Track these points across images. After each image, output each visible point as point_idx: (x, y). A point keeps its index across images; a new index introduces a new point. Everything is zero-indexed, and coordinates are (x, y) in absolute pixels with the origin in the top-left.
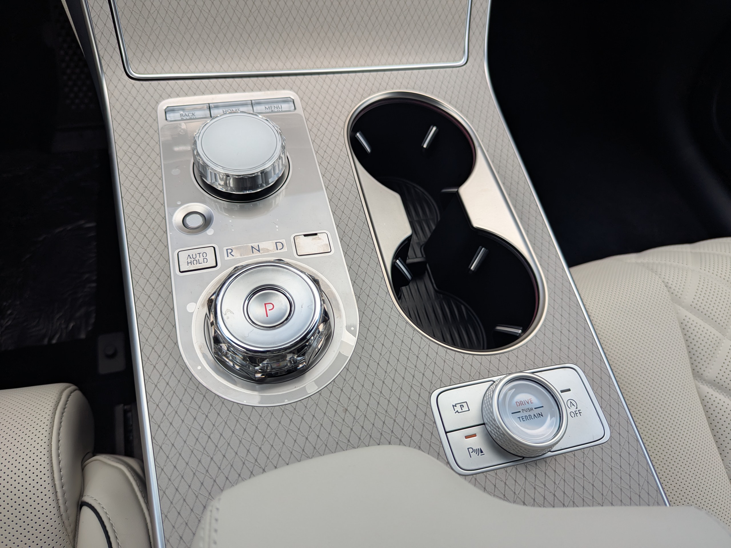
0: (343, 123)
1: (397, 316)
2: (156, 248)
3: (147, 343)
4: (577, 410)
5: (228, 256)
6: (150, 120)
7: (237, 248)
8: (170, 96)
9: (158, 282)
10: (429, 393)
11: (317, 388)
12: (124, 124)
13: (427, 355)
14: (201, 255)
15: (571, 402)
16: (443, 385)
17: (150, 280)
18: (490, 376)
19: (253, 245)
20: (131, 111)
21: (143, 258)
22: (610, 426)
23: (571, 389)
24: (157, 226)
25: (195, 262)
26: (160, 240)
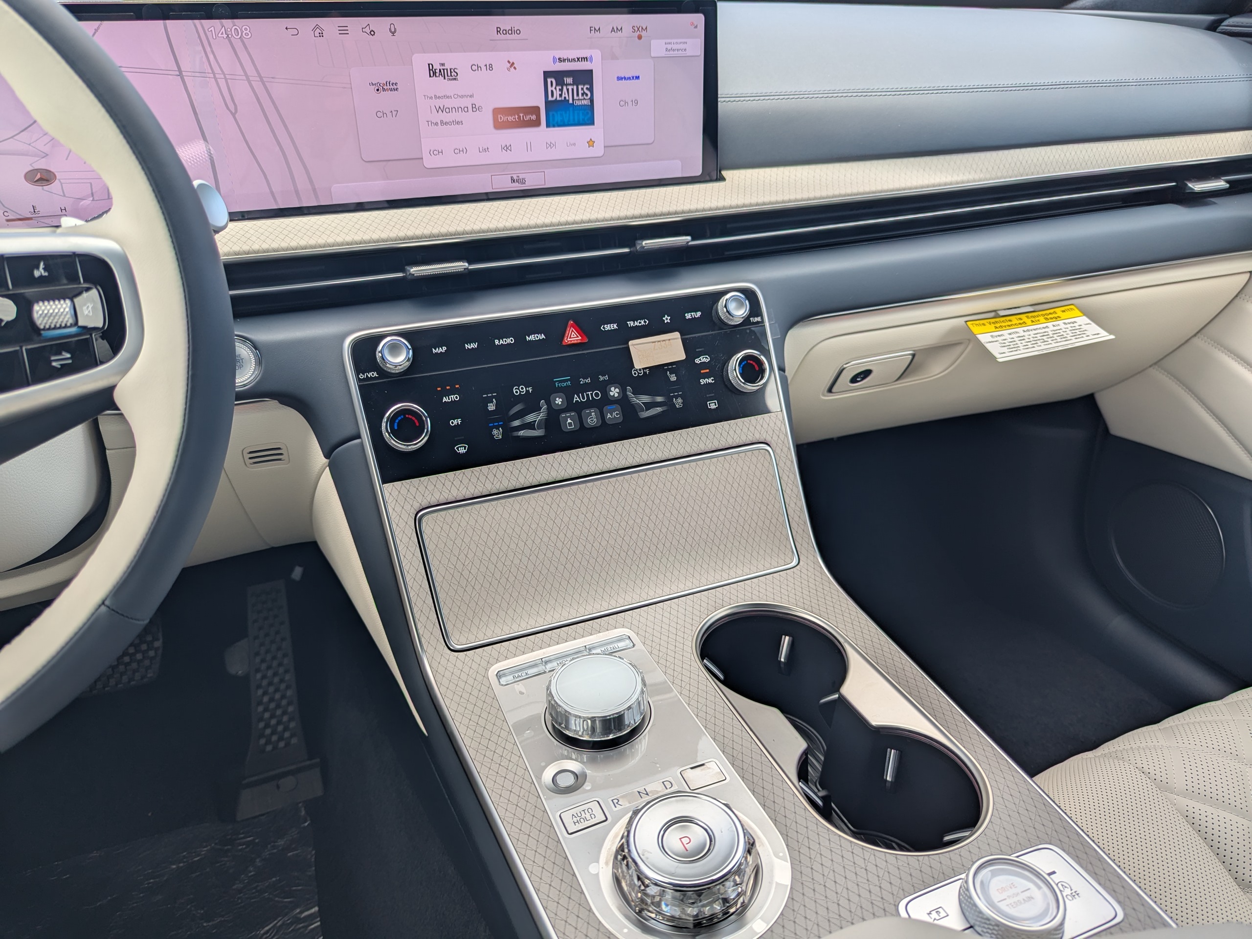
0: (690, 649)
1: (826, 831)
2: (533, 816)
3: (557, 917)
4: (1073, 891)
5: (616, 807)
6: (484, 689)
7: (623, 797)
8: (498, 661)
9: (548, 850)
10: (895, 905)
11: (766, 925)
12: (456, 698)
13: (876, 866)
14: (586, 811)
15: (1062, 885)
16: (907, 894)
17: (538, 851)
18: (957, 874)
19: (638, 790)
20: (461, 684)
21: (522, 829)
22: (1119, 902)
23: (1056, 871)
24: (527, 793)
25: (582, 820)
26: (536, 807)
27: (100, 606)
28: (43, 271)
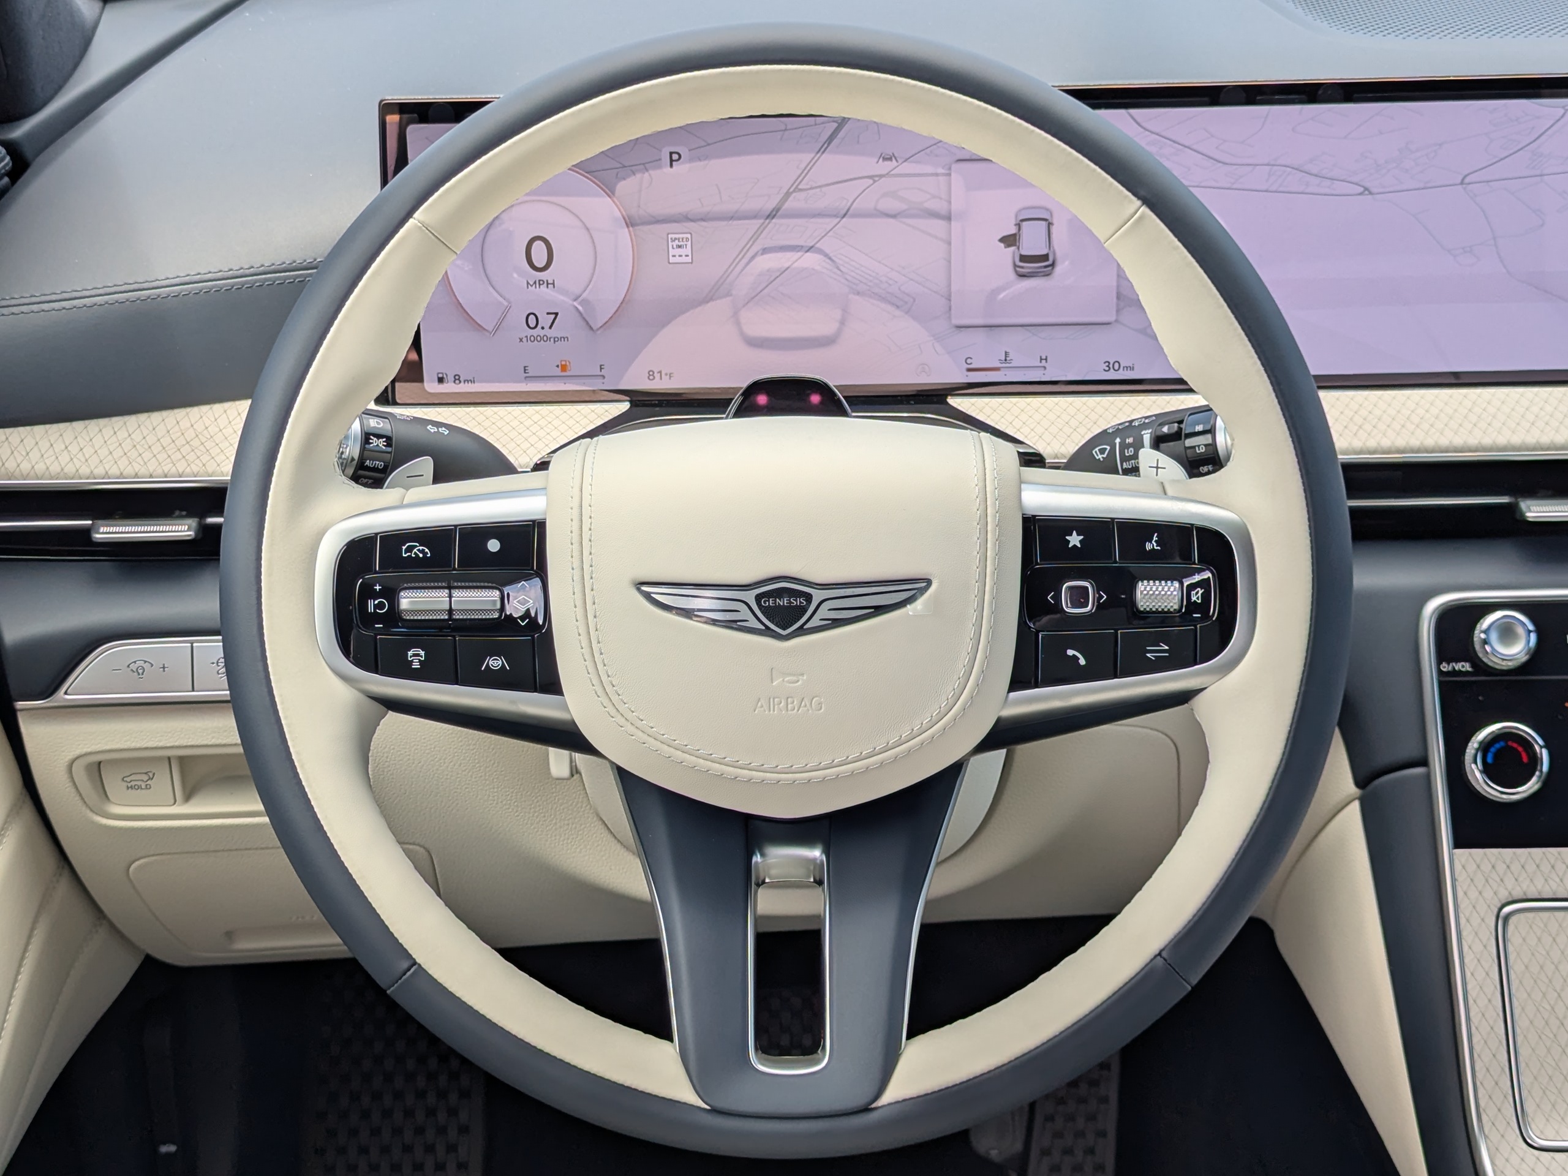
27: (1155, 957)
28: (1155, 544)
